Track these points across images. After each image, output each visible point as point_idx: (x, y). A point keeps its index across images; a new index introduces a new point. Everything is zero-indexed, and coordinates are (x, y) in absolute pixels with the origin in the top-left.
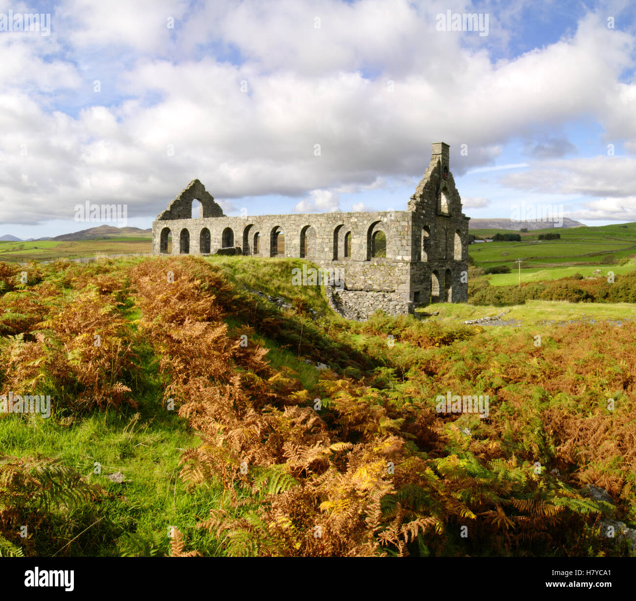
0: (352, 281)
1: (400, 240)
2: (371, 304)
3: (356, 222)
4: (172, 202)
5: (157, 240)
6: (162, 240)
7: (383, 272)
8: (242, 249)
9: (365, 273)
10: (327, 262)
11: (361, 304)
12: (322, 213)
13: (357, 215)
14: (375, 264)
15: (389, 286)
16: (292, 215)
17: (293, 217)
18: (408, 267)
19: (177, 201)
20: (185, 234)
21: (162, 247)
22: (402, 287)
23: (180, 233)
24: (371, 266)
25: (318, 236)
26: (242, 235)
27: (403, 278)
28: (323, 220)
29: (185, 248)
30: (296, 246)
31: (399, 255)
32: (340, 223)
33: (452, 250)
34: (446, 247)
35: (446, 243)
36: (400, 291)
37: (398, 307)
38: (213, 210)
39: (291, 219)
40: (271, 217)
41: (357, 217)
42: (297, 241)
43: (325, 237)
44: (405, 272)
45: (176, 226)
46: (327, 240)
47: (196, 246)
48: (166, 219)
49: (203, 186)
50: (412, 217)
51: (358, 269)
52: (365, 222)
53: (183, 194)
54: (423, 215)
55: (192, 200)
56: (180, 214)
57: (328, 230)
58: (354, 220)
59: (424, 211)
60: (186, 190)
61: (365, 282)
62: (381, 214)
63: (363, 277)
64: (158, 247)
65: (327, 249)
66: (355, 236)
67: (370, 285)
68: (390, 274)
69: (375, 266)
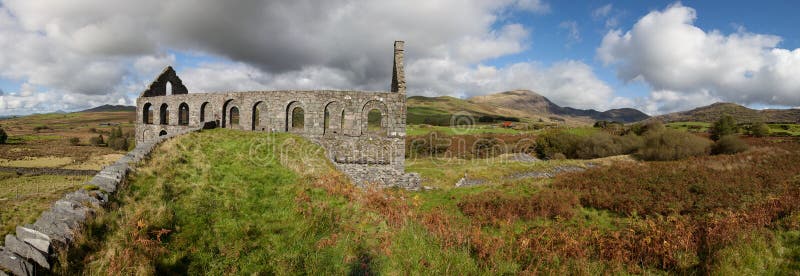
1: (395, 118)
3: (350, 100)
5: (141, 113)
6: (144, 113)
8: (221, 122)
9: (359, 147)
10: (317, 136)
12: (311, 90)
14: (371, 139)
15: (384, 159)
16: (276, 92)
18: (403, 142)
20: (164, 108)
21: (144, 118)
22: (398, 158)
23: (159, 106)
24: (366, 141)
25: (306, 111)
26: (221, 109)
27: (398, 151)
28: (313, 96)
29: (165, 120)
30: (282, 120)
31: (393, 131)
32: (332, 100)
36: (395, 163)
39: (276, 95)
41: (351, 96)
42: (281, 116)
43: (315, 112)
44: (400, 146)
45: (156, 103)
46: (317, 116)
47: (175, 119)
48: (148, 96)
49: (174, 71)
51: (352, 143)
52: (360, 100)
53: (161, 76)
55: (166, 82)
56: (158, 92)
58: (347, 98)
61: (360, 155)
63: (357, 151)
64: (141, 119)
65: (316, 124)
66: (348, 114)
67: (365, 158)
68: (385, 148)
69: (370, 141)
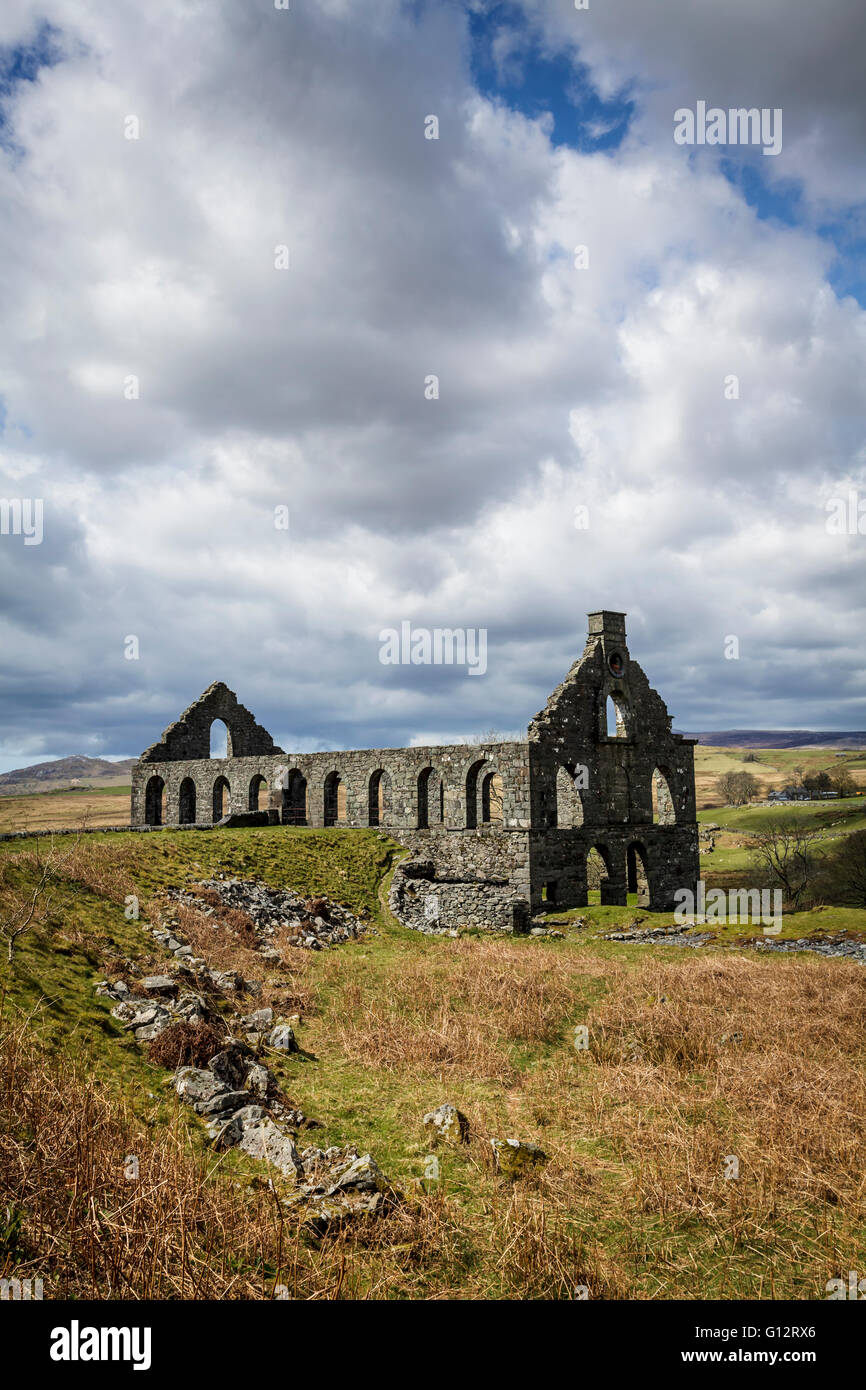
0: (446, 865)
1: (514, 792)
2: (461, 904)
3: (448, 763)
4: (169, 728)
5: (141, 799)
6: (148, 801)
7: (491, 848)
8: (280, 814)
9: (464, 851)
10: (408, 832)
11: (447, 904)
12: (399, 748)
13: (450, 750)
14: (479, 835)
15: (499, 873)
16: (355, 753)
17: (357, 755)
18: (526, 839)
19: (179, 724)
20: (188, 788)
21: (148, 812)
22: (519, 872)
23: (179, 785)
24: (472, 837)
25: (394, 787)
27: (519, 857)
28: (401, 759)
29: (188, 814)
30: (363, 805)
31: (512, 817)
32: (425, 764)
33: (648, 805)
34: (630, 800)
35: (628, 792)
36: (517, 881)
37: (498, 908)
38: (253, 740)
39: (355, 759)
40: (323, 757)
41: (450, 754)
42: (363, 798)
43: (405, 788)
44: (522, 847)
45: (174, 773)
46: (408, 795)
47: (207, 810)
48: (159, 760)
49: (233, 694)
50: (530, 751)
51: (455, 843)
52: (463, 762)
53: (193, 710)
54: (560, 746)
55: (211, 721)
56: (187, 749)
57: (409, 776)
58: (446, 759)
59: (562, 740)
60: (198, 704)
61: (465, 866)
62: (486, 748)
63: (460, 858)
64: (141, 813)
65: (408, 810)
66: (448, 788)
67: (473, 870)
68: (500, 852)
69: (478, 838)
